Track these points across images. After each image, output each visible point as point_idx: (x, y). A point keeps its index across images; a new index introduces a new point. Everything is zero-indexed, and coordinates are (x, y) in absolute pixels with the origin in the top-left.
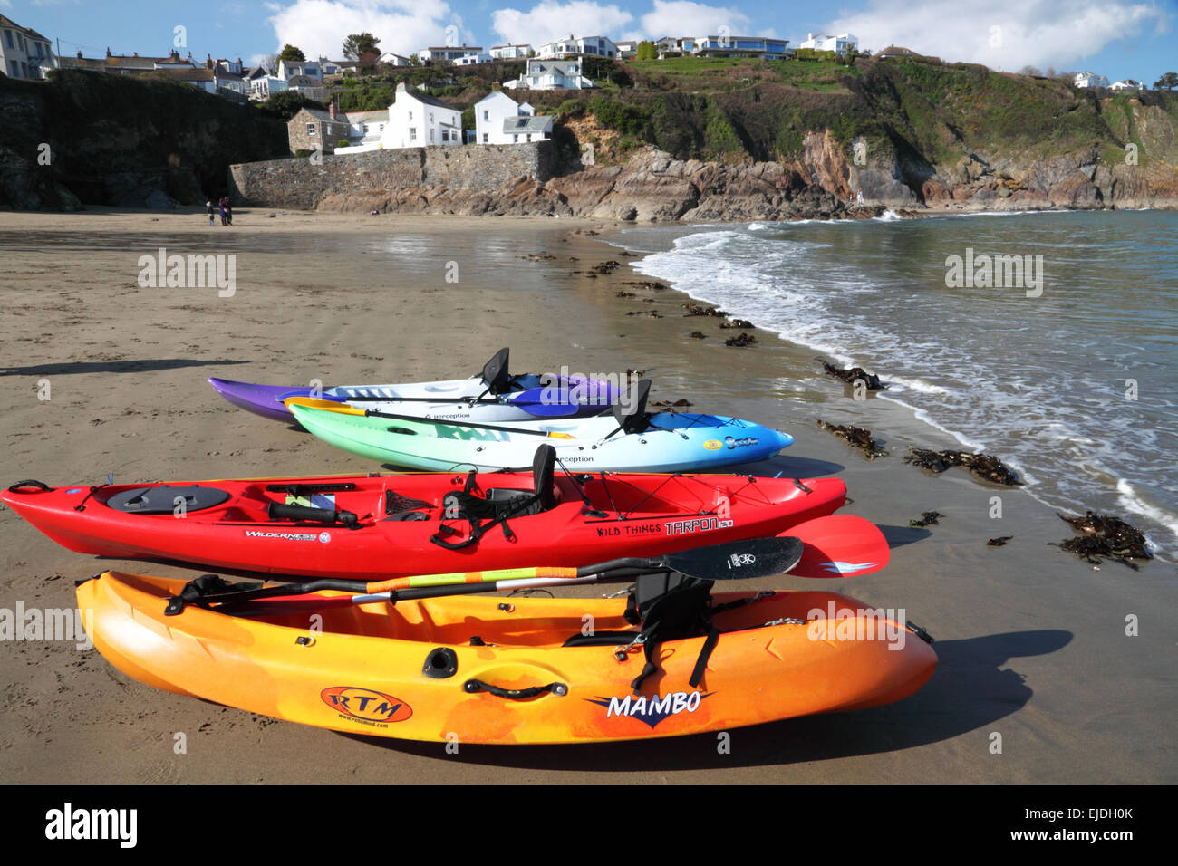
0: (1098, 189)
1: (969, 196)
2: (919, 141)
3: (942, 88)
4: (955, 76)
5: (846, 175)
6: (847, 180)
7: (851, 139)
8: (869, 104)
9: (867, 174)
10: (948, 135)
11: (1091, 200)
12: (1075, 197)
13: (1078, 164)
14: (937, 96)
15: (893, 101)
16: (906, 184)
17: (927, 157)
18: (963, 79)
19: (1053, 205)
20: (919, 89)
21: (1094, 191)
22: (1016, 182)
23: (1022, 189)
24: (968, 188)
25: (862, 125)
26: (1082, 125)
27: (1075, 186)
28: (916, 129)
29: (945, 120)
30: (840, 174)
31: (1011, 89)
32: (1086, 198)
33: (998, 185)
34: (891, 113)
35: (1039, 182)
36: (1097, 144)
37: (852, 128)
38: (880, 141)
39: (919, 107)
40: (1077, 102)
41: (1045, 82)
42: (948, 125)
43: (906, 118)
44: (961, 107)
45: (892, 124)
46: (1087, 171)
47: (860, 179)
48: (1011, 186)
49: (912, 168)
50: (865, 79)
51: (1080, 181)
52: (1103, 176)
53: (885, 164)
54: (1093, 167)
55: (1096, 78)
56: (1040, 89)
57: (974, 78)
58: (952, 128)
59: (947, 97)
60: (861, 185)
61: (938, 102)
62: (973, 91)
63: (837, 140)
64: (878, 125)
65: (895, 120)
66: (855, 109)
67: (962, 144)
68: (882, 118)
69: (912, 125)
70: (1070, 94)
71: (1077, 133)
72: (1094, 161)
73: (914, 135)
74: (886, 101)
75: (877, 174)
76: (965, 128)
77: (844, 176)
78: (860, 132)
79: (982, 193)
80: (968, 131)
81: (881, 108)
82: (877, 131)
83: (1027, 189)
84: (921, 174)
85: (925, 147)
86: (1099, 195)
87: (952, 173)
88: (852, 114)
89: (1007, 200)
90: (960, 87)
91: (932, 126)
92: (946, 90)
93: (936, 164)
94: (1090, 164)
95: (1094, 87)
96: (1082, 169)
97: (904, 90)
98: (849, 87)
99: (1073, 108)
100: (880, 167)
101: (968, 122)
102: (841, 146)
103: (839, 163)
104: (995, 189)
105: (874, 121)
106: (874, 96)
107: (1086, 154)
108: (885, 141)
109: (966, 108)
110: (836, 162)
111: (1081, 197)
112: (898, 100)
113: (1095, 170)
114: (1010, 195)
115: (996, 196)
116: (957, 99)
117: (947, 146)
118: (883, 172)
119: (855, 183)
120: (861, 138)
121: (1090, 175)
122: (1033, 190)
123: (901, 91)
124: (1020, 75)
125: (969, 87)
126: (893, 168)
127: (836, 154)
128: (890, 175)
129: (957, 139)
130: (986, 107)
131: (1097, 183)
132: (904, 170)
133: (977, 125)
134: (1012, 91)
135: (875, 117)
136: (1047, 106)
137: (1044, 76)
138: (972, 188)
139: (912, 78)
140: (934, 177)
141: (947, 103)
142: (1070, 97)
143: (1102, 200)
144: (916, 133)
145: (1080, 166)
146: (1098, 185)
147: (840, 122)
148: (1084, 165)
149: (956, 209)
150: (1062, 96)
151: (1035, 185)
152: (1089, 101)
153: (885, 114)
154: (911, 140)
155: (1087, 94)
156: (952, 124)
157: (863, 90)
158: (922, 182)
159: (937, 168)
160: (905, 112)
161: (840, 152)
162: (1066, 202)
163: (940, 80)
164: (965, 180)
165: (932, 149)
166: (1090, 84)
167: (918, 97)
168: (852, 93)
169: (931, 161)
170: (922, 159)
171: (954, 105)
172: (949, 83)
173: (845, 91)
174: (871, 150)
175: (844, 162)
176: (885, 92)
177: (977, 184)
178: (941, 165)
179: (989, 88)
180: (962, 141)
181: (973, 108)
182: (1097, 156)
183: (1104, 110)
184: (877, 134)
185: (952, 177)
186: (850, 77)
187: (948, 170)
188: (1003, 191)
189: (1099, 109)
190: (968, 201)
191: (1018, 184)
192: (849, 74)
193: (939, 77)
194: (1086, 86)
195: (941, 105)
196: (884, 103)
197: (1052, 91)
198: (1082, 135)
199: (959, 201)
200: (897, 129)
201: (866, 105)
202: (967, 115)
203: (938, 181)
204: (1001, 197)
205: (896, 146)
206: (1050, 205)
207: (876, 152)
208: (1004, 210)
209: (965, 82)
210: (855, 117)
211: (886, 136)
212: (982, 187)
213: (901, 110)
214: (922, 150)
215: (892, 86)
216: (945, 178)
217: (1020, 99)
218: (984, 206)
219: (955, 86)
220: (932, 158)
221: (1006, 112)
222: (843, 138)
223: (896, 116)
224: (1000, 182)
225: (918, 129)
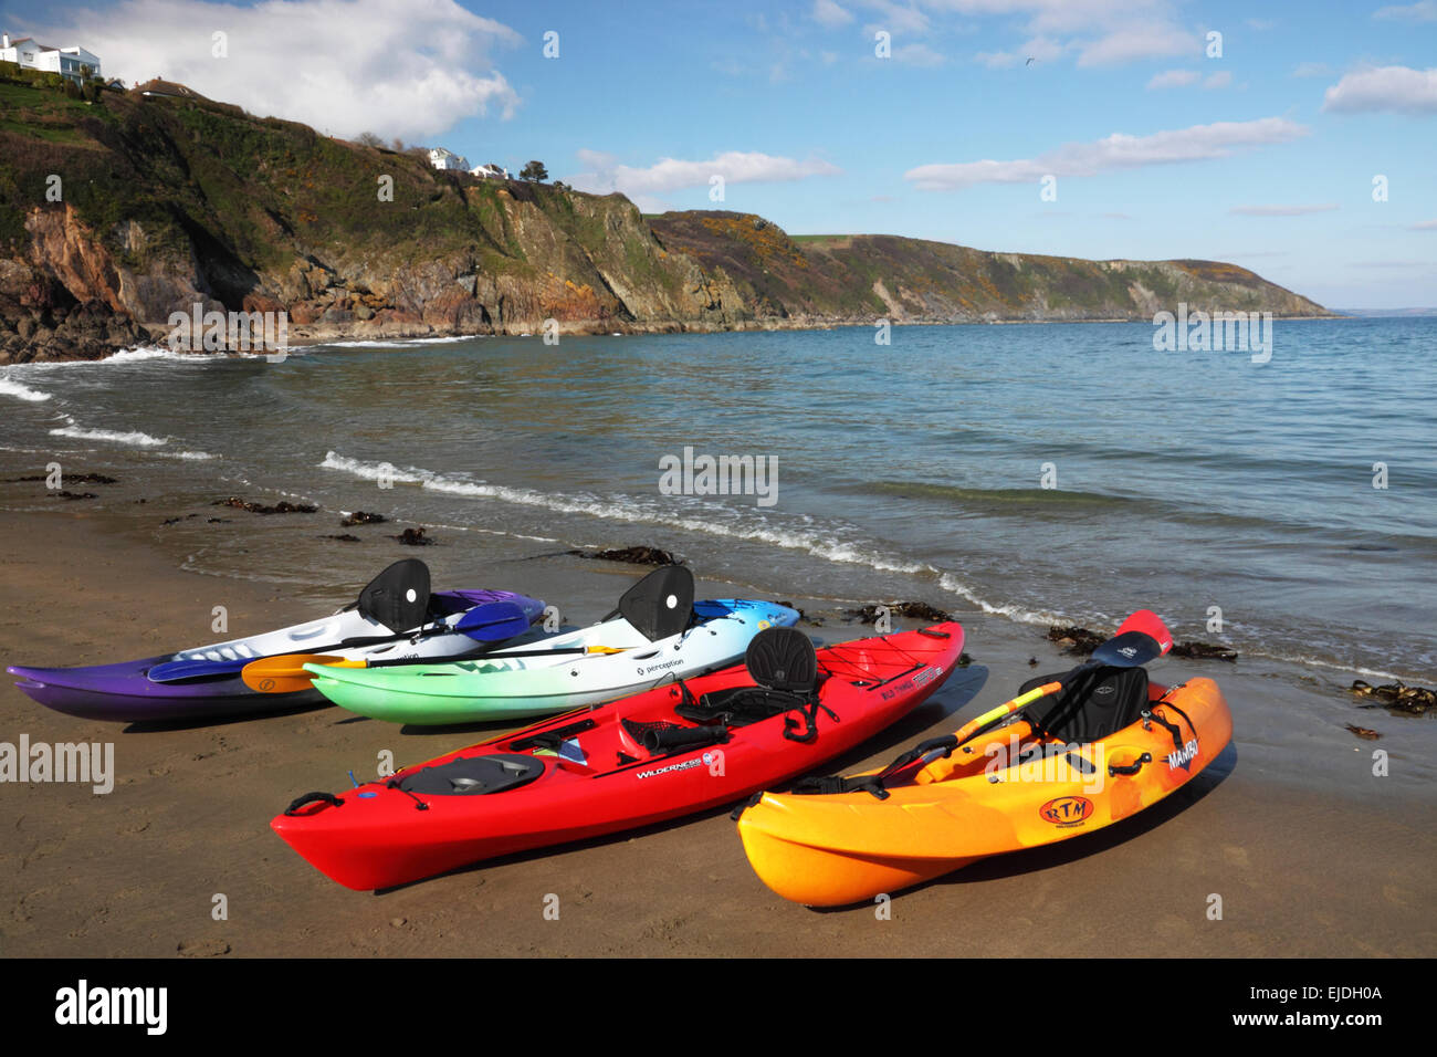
0: (483, 308)
1: (315, 318)
2: (227, 233)
3: (251, 154)
4: (268, 138)
5: (114, 283)
6: (116, 290)
7: (115, 225)
8: (137, 169)
9: (151, 283)
10: (270, 226)
11: (477, 323)
12: (457, 320)
13: (454, 273)
14: (244, 165)
15: (177, 168)
16: (216, 299)
17: (244, 258)
18: (280, 145)
19: (432, 330)
20: (216, 152)
21: (480, 311)
22: (378, 298)
23: (388, 307)
24: (311, 307)
25: (130, 202)
26: (451, 220)
27: (455, 304)
28: (219, 213)
29: (262, 203)
30: (103, 282)
31: (351, 164)
32: (471, 320)
33: (353, 302)
34: (177, 186)
35: (408, 298)
36: (473, 248)
37: (114, 206)
38: (166, 230)
39: (219, 180)
40: (439, 188)
41: (395, 157)
42: (268, 210)
43: (202, 195)
44: (283, 184)
45: (181, 205)
46: (466, 283)
47: (139, 291)
48: (372, 303)
49: (224, 275)
50: (124, 127)
51: (459, 297)
52: (487, 291)
53: (178, 267)
54: (473, 278)
55: (453, 158)
56: (390, 166)
57: (295, 142)
58: (276, 216)
59: (260, 168)
60: (142, 299)
61: (248, 176)
62: (298, 161)
63: (89, 226)
64: (158, 204)
65: (183, 196)
66: (115, 176)
67: (293, 240)
68: (163, 194)
69: (212, 206)
70: (429, 177)
71: (446, 231)
72: (473, 271)
73: (220, 225)
74: (163, 166)
75: (168, 284)
76: (294, 215)
77: (109, 285)
78: (128, 215)
79: (333, 312)
80: (299, 220)
81: (158, 177)
82: (158, 213)
83: (393, 308)
84: (238, 284)
85: (237, 242)
86: (486, 317)
87: (285, 283)
88: (111, 185)
89: (370, 324)
90: (278, 153)
91: (245, 210)
92: (258, 157)
93: (258, 269)
94: (469, 274)
95: (455, 170)
96: (460, 281)
97: (192, 151)
98: (98, 137)
99: (436, 198)
100: (171, 271)
101: (298, 208)
102: (99, 236)
103: (97, 263)
104: (350, 308)
105: (150, 197)
106: (144, 156)
107: (461, 260)
108: (173, 230)
109: (291, 187)
110: (92, 262)
111: (465, 319)
112: (184, 165)
113: (476, 282)
114: (372, 317)
115: (354, 318)
116: (275, 172)
117: (272, 242)
118: (177, 280)
119: (131, 298)
120: (133, 224)
121: (471, 289)
122: (402, 310)
123: (188, 153)
124: (359, 145)
125: (291, 154)
126: (192, 273)
127: (91, 248)
128: (190, 284)
129: (285, 232)
130: (321, 187)
131: (481, 299)
132: (210, 275)
133: (311, 213)
134: (354, 167)
135: (151, 191)
136: (403, 193)
137: (390, 148)
138: (318, 306)
139: (202, 134)
140: (258, 289)
141: (262, 177)
142: (429, 181)
143: (490, 323)
144: (221, 220)
145: (456, 277)
146: (482, 303)
147: (92, 195)
148: (462, 275)
149: (299, 337)
150: (420, 180)
151: (405, 303)
152: (453, 189)
153: (166, 188)
154: (214, 230)
155: (449, 179)
156: (273, 208)
157: (123, 145)
158: (243, 296)
159: (260, 275)
160: (198, 186)
161: (98, 245)
162: (447, 326)
163: (246, 141)
164: (306, 295)
165: (249, 246)
166: (448, 165)
167: (215, 164)
168: (104, 149)
169: (251, 264)
170: (235, 261)
171: (273, 182)
172: (261, 146)
173: (93, 145)
174: (152, 244)
175: (108, 262)
176: (161, 153)
177: (323, 300)
178: (267, 271)
179: (321, 160)
180: (293, 235)
181: (301, 187)
182: (475, 264)
183: (471, 202)
184: (159, 220)
185: (286, 290)
186: (97, 122)
187: (278, 279)
188: (363, 311)
189: (465, 199)
190: (315, 325)
191: (381, 300)
192: (95, 117)
193: (243, 136)
194: (444, 167)
195: (253, 180)
196: (163, 170)
197: (406, 171)
198: (454, 234)
199: (301, 326)
200: (190, 212)
201: (132, 171)
202: (292, 197)
203: (265, 295)
204: (360, 319)
205: (193, 239)
206: (427, 330)
207: (162, 247)
208: (367, 339)
209: (285, 148)
210: (117, 188)
211: (174, 222)
212: (331, 304)
213: (191, 183)
214: (233, 247)
215: (170, 142)
216: (276, 290)
217: (365, 180)
218: (340, 333)
219: (271, 153)
220: (251, 260)
221: (349, 196)
222: (100, 221)
223: (185, 192)
224: (356, 297)
225: (223, 213)
